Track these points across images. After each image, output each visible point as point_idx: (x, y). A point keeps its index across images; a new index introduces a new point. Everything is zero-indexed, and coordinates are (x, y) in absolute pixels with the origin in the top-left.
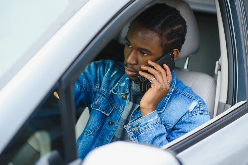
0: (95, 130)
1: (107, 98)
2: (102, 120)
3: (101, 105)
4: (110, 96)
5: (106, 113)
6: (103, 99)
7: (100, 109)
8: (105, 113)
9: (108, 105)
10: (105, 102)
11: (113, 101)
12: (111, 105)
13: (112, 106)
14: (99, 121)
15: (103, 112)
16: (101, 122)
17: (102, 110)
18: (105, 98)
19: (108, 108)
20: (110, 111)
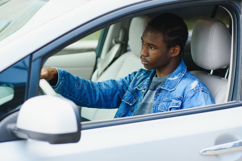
0: (121, 115)
1: (131, 93)
2: (126, 108)
3: (126, 97)
4: (134, 91)
5: (130, 103)
6: (128, 93)
7: (125, 100)
8: (128, 103)
9: (132, 98)
10: (129, 95)
11: (137, 95)
12: (134, 97)
13: (136, 99)
14: (124, 109)
15: (127, 103)
16: (126, 109)
17: (126, 101)
18: (129, 92)
19: (131, 100)
20: (134, 102)
